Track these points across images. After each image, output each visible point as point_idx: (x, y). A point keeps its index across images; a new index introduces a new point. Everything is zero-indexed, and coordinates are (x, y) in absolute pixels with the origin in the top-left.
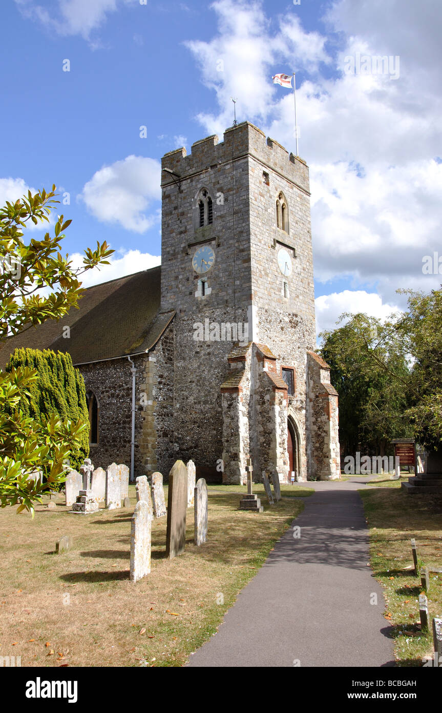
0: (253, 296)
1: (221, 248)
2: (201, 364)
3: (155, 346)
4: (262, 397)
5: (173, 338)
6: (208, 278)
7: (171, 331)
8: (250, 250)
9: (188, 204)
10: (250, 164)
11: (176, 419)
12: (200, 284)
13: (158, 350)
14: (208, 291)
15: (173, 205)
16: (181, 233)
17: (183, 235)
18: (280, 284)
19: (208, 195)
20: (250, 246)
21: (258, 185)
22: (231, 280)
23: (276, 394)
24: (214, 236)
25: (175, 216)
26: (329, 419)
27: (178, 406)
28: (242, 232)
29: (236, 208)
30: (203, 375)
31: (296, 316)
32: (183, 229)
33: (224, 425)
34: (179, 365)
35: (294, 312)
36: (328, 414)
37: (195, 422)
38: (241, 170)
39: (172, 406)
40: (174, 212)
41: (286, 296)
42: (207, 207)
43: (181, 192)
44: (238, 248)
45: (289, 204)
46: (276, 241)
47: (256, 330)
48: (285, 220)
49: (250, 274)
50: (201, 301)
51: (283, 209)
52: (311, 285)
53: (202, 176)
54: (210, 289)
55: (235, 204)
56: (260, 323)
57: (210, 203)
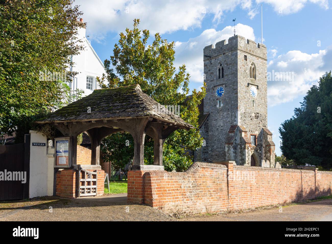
0: (238, 108)
1: (227, 88)
2: (219, 133)
3: (201, 127)
4: (241, 146)
5: (208, 123)
6: (222, 100)
7: (208, 120)
8: (237, 89)
9: (214, 69)
10: (238, 54)
11: (210, 154)
12: (218, 102)
13: (202, 128)
14: (222, 105)
15: (208, 69)
16: (211, 81)
17: (212, 82)
18: (251, 102)
19: (222, 66)
20: (237, 88)
21: (242, 61)
22: (230, 101)
23: (246, 145)
24: (224, 83)
25: (209, 74)
26: (270, 155)
27: (210, 149)
28: (235, 82)
29: (233, 72)
30: (220, 138)
31: (258, 113)
32: (212, 79)
33: (227, 156)
34: (210, 133)
35: (257, 112)
36: (270, 153)
37: (217, 155)
38: (235, 56)
39: (208, 149)
40: (208, 72)
41: (253, 106)
42: (222, 71)
43: (211, 64)
44: (233, 88)
45: (256, 67)
46: (249, 84)
47: (239, 120)
48: (254, 74)
49: (237, 99)
50: (219, 109)
51: (253, 69)
52: (266, 100)
53: (220, 58)
54: (223, 104)
55: (232, 70)
56: (241, 118)
57: (223, 69)
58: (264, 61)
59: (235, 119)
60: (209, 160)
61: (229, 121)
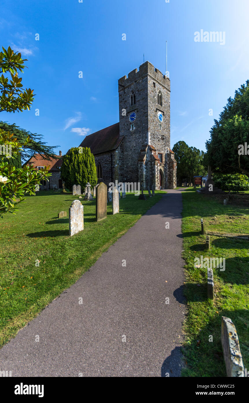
0: (149, 129)
1: (138, 113)
2: (132, 153)
3: (117, 147)
4: (151, 163)
5: (123, 145)
6: (134, 124)
7: (123, 142)
9: (127, 98)
10: (148, 79)
11: (125, 170)
12: (131, 126)
13: (119, 149)
14: (134, 128)
15: (122, 98)
17: (126, 109)
18: (158, 125)
19: (134, 93)
20: (148, 111)
21: (151, 87)
22: (141, 124)
23: (156, 162)
24: (136, 108)
25: (123, 102)
26: (173, 170)
27: (125, 166)
28: (145, 106)
30: (133, 156)
31: (164, 136)
32: (126, 107)
33: (139, 172)
34: (125, 153)
35: (163, 134)
36: (173, 168)
37: (131, 171)
39: (124, 166)
40: (123, 101)
41: (160, 129)
42: (134, 98)
43: (125, 93)
44: (144, 112)
45: (163, 95)
46: (157, 109)
47: (149, 141)
48: (161, 102)
49: (148, 121)
50: (132, 132)
51: (160, 97)
52: (169, 125)
53: (132, 86)
54: (136, 128)
55: (143, 96)
56: (151, 138)
57: (135, 96)
58: (168, 92)
59: (146, 139)
60: (125, 175)
61: (141, 142)
